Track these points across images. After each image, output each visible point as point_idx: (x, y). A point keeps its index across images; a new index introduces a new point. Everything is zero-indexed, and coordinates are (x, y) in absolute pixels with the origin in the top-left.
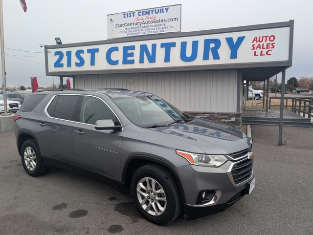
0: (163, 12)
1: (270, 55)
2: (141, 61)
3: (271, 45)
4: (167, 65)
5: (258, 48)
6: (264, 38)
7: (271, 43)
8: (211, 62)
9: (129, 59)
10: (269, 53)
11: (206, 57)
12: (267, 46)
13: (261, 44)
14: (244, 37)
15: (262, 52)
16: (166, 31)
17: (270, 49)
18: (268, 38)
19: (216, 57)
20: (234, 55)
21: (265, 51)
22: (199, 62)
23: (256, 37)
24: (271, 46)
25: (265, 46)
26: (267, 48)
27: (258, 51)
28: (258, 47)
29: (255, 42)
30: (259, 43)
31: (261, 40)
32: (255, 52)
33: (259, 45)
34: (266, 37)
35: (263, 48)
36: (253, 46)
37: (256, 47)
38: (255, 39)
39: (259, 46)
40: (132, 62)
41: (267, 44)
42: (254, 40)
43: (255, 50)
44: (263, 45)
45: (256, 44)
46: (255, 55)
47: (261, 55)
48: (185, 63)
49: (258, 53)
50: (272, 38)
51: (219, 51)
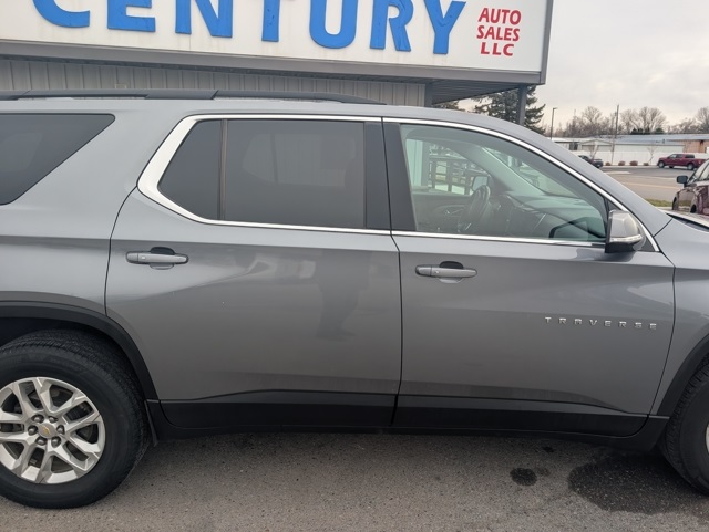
1: (511, 55)
2: (183, 27)
3: (512, 32)
4: (270, 50)
5: (490, 37)
6: (502, 14)
7: (514, 27)
8: (389, 56)
9: (132, 12)
10: (509, 50)
11: (377, 43)
12: (506, 34)
13: (495, 26)
14: (464, 4)
15: (496, 45)
17: (511, 42)
18: (508, 15)
19: (403, 44)
20: (441, 47)
21: (502, 44)
22: (359, 52)
23: (486, 9)
24: (513, 36)
25: (502, 34)
26: (506, 39)
27: (490, 42)
28: (488, 33)
29: (484, 19)
30: (491, 24)
31: (495, 18)
32: (484, 44)
33: (491, 28)
34: (506, 12)
35: (498, 38)
36: (480, 29)
37: (485, 31)
38: (484, 15)
39: (491, 32)
40: (148, 26)
41: (507, 29)
42: (482, 16)
43: (483, 40)
44: (499, 29)
45: (487, 25)
46: (483, 52)
47: (495, 53)
48: (322, 49)
49: (489, 48)
50: (515, 18)
51: (410, 28)
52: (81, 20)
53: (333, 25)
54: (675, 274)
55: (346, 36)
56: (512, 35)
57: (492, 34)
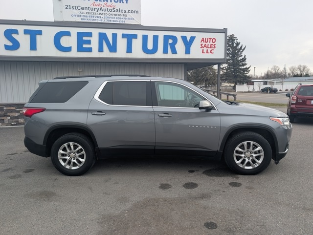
0: (123, 2)
1: (213, 53)
2: (101, 50)
4: (129, 56)
6: (209, 40)
7: (214, 44)
8: (170, 56)
9: (85, 46)
10: (212, 51)
11: (165, 51)
12: (211, 46)
13: (207, 44)
14: (195, 37)
15: (207, 50)
16: (127, 22)
17: (213, 49)
18: (211, 40)
19: (174, 51)
20: (188, 51)
21: (209, 50)
22: (159, 55)
23: (203, 38)
25: (209, 46)
26: (211, 48)
27: (205, 49)
28: (204, 46)
29: (203, 42)
30: (205, 43)
31: (206, 41)
32: (203, 50)
34: (210, 39)
35: (208, 48)
36: (201, 45)
37: (203, 46)
38: (203, 40)
39: (205, 46)
40: (90, 50)
41: (211, 45)
42: (202, 40)
43: (203, 49)
45: (204, 44)
46: (203, 52)
47: (207, 53)
48: (147, 55)
49: (205, 51)
50: (214, 41)
51: (176, 46)
52: (69, 49)
53: (150, 46)
54: (220, 115)
55: (155, 50)
56: (213, 46)
57: (206, 46)
